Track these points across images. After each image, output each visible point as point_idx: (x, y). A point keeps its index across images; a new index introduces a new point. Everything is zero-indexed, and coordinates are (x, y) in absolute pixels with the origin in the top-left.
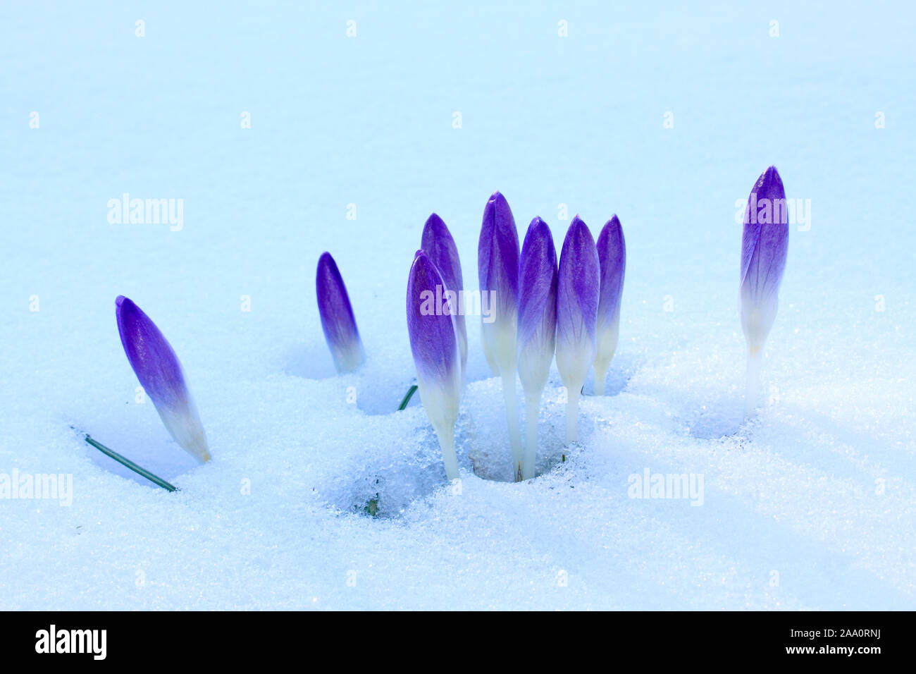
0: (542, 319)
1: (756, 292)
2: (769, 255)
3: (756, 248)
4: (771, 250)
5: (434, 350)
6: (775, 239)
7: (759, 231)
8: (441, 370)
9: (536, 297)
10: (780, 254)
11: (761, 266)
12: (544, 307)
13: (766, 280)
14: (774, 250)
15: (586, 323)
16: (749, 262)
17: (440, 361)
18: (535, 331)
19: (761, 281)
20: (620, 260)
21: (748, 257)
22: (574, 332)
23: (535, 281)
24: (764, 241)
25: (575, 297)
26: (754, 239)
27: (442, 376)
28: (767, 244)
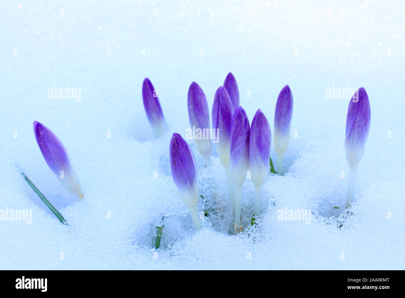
0: (241, 156)
1: (353, 146)
2: (360, 130)
3: (353, 127)
4: (361, 129)
5: (183, 179)
6: (362, 124)
7: (354, 120)
8: (187, 186)
9: (238, 147)
10: (365, 130)
11: (355, 135)
12: (242, 151)
13: (358, 141)
14: (362, 129)
15: (263, 161)
16: (349, 132)
17: (187, 183)
18: (238, 162)
19: (355, 141)
20: (289, 108)
21: (349, 130)
22: (257, 164)
23: (237, 139)
24: (356, 125)
25: (257, 149)
26: (352, 123)
27: (188, 189)
28: (358, 126)
